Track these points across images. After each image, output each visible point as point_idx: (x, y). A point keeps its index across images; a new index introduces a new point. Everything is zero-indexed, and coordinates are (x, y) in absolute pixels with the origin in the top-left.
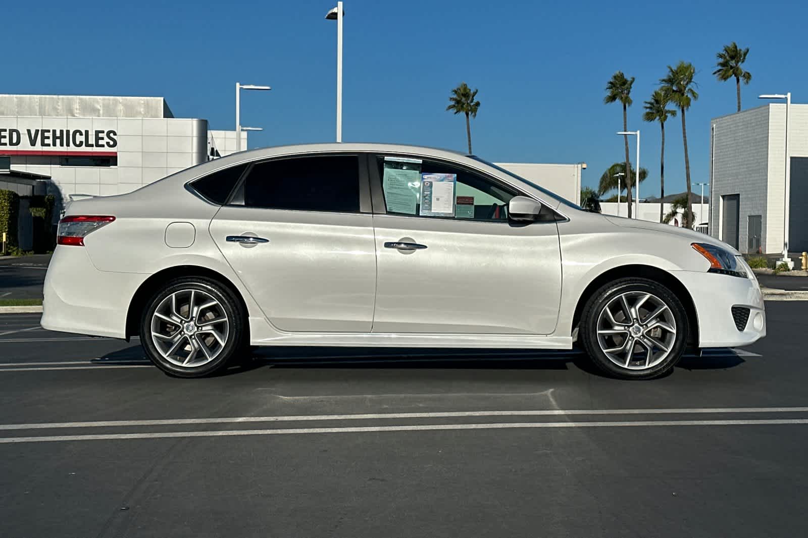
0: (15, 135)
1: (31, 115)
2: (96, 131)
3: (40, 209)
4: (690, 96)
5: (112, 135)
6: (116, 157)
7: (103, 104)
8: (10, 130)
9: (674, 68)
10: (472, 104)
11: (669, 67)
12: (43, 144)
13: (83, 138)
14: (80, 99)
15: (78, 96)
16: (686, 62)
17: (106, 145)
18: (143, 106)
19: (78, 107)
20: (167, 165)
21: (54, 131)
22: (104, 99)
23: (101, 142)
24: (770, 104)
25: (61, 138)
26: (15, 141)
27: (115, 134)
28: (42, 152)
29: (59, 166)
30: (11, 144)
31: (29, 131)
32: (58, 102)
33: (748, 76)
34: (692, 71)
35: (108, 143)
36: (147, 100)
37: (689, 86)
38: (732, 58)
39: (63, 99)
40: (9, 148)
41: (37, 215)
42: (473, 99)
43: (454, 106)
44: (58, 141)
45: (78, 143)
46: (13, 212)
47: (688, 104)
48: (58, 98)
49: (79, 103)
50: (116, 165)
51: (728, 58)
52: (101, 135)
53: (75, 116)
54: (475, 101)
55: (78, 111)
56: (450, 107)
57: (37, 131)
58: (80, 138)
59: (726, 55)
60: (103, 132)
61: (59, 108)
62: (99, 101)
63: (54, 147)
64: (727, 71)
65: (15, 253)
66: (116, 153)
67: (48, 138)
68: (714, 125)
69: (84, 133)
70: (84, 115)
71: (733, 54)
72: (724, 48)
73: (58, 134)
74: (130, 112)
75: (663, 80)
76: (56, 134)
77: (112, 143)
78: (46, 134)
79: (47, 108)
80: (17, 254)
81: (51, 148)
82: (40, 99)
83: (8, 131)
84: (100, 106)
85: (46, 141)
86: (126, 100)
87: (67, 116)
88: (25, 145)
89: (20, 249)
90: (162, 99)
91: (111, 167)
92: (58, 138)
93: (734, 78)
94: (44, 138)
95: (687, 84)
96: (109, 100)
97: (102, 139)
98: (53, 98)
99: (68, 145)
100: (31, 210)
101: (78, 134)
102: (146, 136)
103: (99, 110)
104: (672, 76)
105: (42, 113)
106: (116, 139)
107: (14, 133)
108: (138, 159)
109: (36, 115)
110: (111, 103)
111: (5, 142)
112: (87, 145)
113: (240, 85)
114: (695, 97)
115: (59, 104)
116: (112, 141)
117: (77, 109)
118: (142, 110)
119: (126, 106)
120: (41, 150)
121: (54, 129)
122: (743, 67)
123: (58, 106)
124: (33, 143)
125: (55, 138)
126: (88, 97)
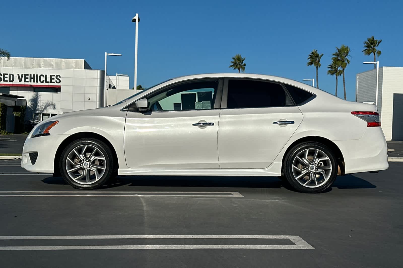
0: (12, 76)
1: (20, 67)
2: (51, 75)
3: (18, 112)
4: (346, 62)
5: (58, 77)
6: (60, 88)
7: (55, 63)
8: (9, 74)
9: (339, 48)
10: (242, 65)
11: (337, 48)
12: (25, 81)
13: (44, 79)
14: (44, 59)
15: (43, 58)
16: (345, 45)
17: (55, 82)
18: (74, 63)
19: (43, 64)
20: (85, 92)
21: (31, 75)
22: (56, 60)
23: (53, 81)
24: (384, 67)
25: (34, 78)
26: (11, 79)
27: (60, 77)
28: (25, 85)
29: (33, 92)
30: (10, 81)
31: (18, 75)
32: (33, 61)
33: (379, 53)
34: (348, 50)
35: (56, 81)
36: (77, 61)
37: (346, 57)
38: (372, 44)
39: (36, 59)
40: (8, 83)
41: (17, 115)
42: (243, 63)
43: (233, 66)
44: (32, 80)
45: (42, 81)
46: (3, 113)
47: (345, 66)
48: (34, 59)
49: (44, 62)
50: (60, 92)
51: (370, 44)
52: (53, 77)
53: (41, 68)
54: (244, 63)
55: (43, 66)
56: (231, 66)
57: (22, 75)
58: (43, 79)
59: (369, 42)
60: (54, 76)
61: (34, 64)
62: (53, 61)
63: (31, 83)
64: (369, 50)
65: (3, 133)
66: (60, 86)
67: (28, 78)
68: (358, 77)
69: (45, 76)
70: (46, 67)
71: (372, 42)
72: (367, 39)
73: (32, 76)
74: (68, 66)
75: (334, 54)
76: (31, 77)
77: (58, 81)
78: (27, 76)
79: (28, 64)
80: (4, 134)
81: (29, 83)
82: (25, 59)
83: (8, 74)
84: (54, 63)
85: (27, 80)
86: (66, 60)
87: (38, 67)
88: (16, 82)
89: (7, 132)
90: (84, 60)
91: (58, 93)
92: (32, 78)
93: (372, 54)
94: (25, 78)
95: (346, 56)
96: (58, 60)
97: (54, 79)
98: (31, 59)
99: (37, 82)
100: (14, 113)
101: (42, 76)
102: (75, 78)
103: (53, 65)
104: (338, 53)
105: (26, 66)
106: (60, 79)
107: (11, 76)
108: (71, 89)
109: (23, 67)
110: (59, 62)
111: (7, 80)
112: (46, 82)
113: (107, 53)
114: (349, 63)
115: (34, 62)
116: (58, 80)
117: (42, 64)
118: (74, 65)
119: (66, 63)
120: (24, 84)
121: (30, 74)
122: (377, 48)
123: (34, 63)
124: (20, 81)
125: (31, 78)
126: (48, 59)
